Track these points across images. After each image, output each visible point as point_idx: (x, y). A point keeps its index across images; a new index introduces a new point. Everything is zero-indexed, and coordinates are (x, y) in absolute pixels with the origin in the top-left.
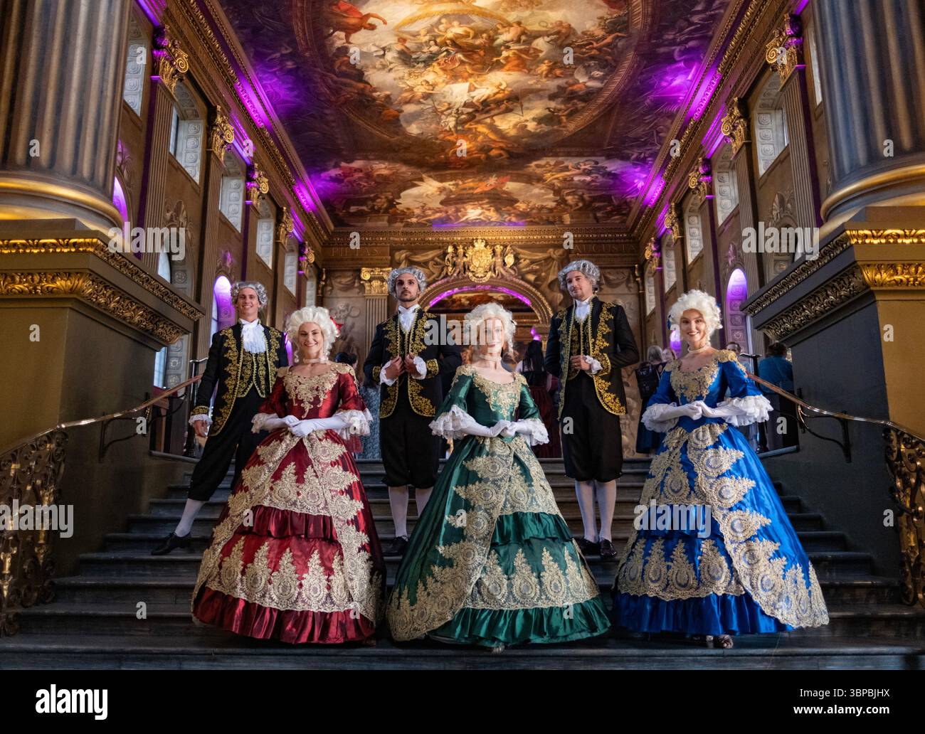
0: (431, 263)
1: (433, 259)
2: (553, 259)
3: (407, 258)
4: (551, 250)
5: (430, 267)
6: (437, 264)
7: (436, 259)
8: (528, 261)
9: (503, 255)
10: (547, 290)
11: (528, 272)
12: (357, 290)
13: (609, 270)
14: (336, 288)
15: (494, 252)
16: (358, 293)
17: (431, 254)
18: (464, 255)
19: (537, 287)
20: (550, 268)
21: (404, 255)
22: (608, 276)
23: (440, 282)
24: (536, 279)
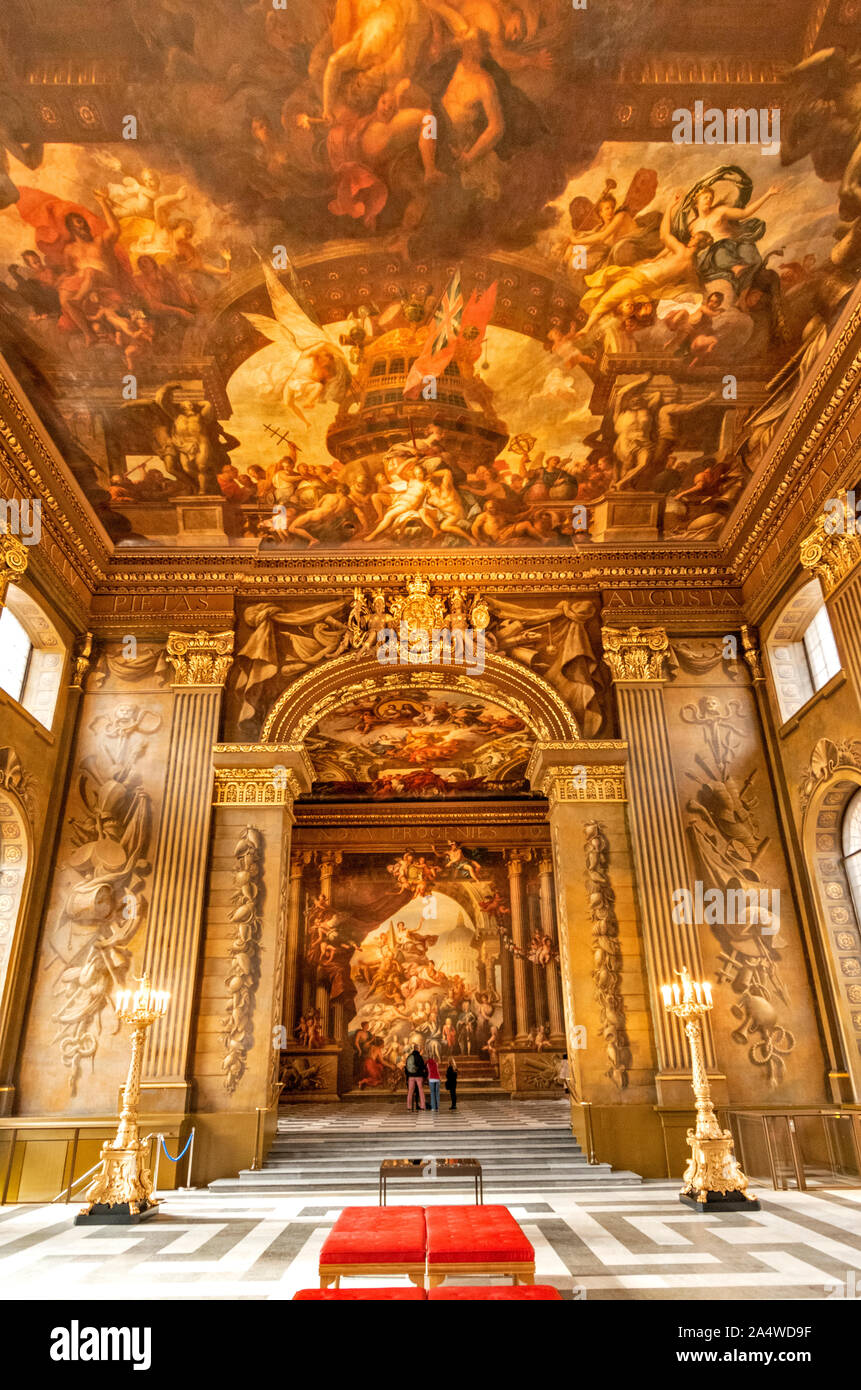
0: (318, 627)
1: (322, 620)
2: (570, 620)
3: (268, 618)
4: (564, 604)
5: (317, 635)
6: (331, 628)
7: (330, 619)
8: (517, 624)
9: (466, 610)
10: (560, 678)
11: (519, 645)
12: (160, 679)
13: (685, 641)
14: (114, 674)
15: (448, 605)
16: (162, 685)
17: (319, 611)
18: (387, 611)
19: (541, 672)
20: (564, 637)
21: (263, 613)
22: (684, 651)
23: (335, 662)
24: (536, 659)
